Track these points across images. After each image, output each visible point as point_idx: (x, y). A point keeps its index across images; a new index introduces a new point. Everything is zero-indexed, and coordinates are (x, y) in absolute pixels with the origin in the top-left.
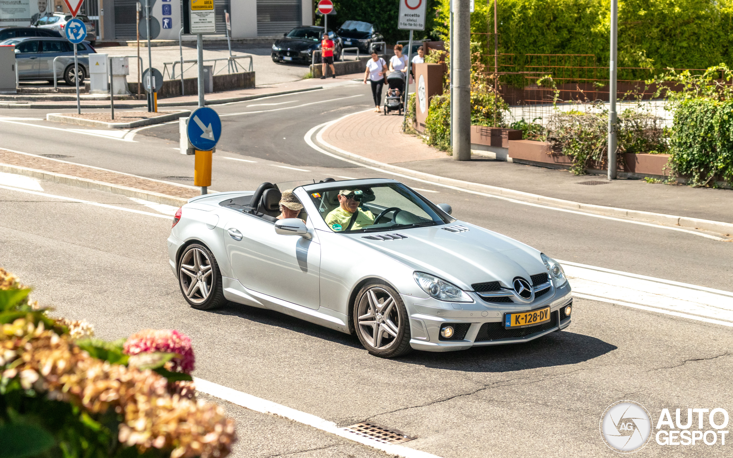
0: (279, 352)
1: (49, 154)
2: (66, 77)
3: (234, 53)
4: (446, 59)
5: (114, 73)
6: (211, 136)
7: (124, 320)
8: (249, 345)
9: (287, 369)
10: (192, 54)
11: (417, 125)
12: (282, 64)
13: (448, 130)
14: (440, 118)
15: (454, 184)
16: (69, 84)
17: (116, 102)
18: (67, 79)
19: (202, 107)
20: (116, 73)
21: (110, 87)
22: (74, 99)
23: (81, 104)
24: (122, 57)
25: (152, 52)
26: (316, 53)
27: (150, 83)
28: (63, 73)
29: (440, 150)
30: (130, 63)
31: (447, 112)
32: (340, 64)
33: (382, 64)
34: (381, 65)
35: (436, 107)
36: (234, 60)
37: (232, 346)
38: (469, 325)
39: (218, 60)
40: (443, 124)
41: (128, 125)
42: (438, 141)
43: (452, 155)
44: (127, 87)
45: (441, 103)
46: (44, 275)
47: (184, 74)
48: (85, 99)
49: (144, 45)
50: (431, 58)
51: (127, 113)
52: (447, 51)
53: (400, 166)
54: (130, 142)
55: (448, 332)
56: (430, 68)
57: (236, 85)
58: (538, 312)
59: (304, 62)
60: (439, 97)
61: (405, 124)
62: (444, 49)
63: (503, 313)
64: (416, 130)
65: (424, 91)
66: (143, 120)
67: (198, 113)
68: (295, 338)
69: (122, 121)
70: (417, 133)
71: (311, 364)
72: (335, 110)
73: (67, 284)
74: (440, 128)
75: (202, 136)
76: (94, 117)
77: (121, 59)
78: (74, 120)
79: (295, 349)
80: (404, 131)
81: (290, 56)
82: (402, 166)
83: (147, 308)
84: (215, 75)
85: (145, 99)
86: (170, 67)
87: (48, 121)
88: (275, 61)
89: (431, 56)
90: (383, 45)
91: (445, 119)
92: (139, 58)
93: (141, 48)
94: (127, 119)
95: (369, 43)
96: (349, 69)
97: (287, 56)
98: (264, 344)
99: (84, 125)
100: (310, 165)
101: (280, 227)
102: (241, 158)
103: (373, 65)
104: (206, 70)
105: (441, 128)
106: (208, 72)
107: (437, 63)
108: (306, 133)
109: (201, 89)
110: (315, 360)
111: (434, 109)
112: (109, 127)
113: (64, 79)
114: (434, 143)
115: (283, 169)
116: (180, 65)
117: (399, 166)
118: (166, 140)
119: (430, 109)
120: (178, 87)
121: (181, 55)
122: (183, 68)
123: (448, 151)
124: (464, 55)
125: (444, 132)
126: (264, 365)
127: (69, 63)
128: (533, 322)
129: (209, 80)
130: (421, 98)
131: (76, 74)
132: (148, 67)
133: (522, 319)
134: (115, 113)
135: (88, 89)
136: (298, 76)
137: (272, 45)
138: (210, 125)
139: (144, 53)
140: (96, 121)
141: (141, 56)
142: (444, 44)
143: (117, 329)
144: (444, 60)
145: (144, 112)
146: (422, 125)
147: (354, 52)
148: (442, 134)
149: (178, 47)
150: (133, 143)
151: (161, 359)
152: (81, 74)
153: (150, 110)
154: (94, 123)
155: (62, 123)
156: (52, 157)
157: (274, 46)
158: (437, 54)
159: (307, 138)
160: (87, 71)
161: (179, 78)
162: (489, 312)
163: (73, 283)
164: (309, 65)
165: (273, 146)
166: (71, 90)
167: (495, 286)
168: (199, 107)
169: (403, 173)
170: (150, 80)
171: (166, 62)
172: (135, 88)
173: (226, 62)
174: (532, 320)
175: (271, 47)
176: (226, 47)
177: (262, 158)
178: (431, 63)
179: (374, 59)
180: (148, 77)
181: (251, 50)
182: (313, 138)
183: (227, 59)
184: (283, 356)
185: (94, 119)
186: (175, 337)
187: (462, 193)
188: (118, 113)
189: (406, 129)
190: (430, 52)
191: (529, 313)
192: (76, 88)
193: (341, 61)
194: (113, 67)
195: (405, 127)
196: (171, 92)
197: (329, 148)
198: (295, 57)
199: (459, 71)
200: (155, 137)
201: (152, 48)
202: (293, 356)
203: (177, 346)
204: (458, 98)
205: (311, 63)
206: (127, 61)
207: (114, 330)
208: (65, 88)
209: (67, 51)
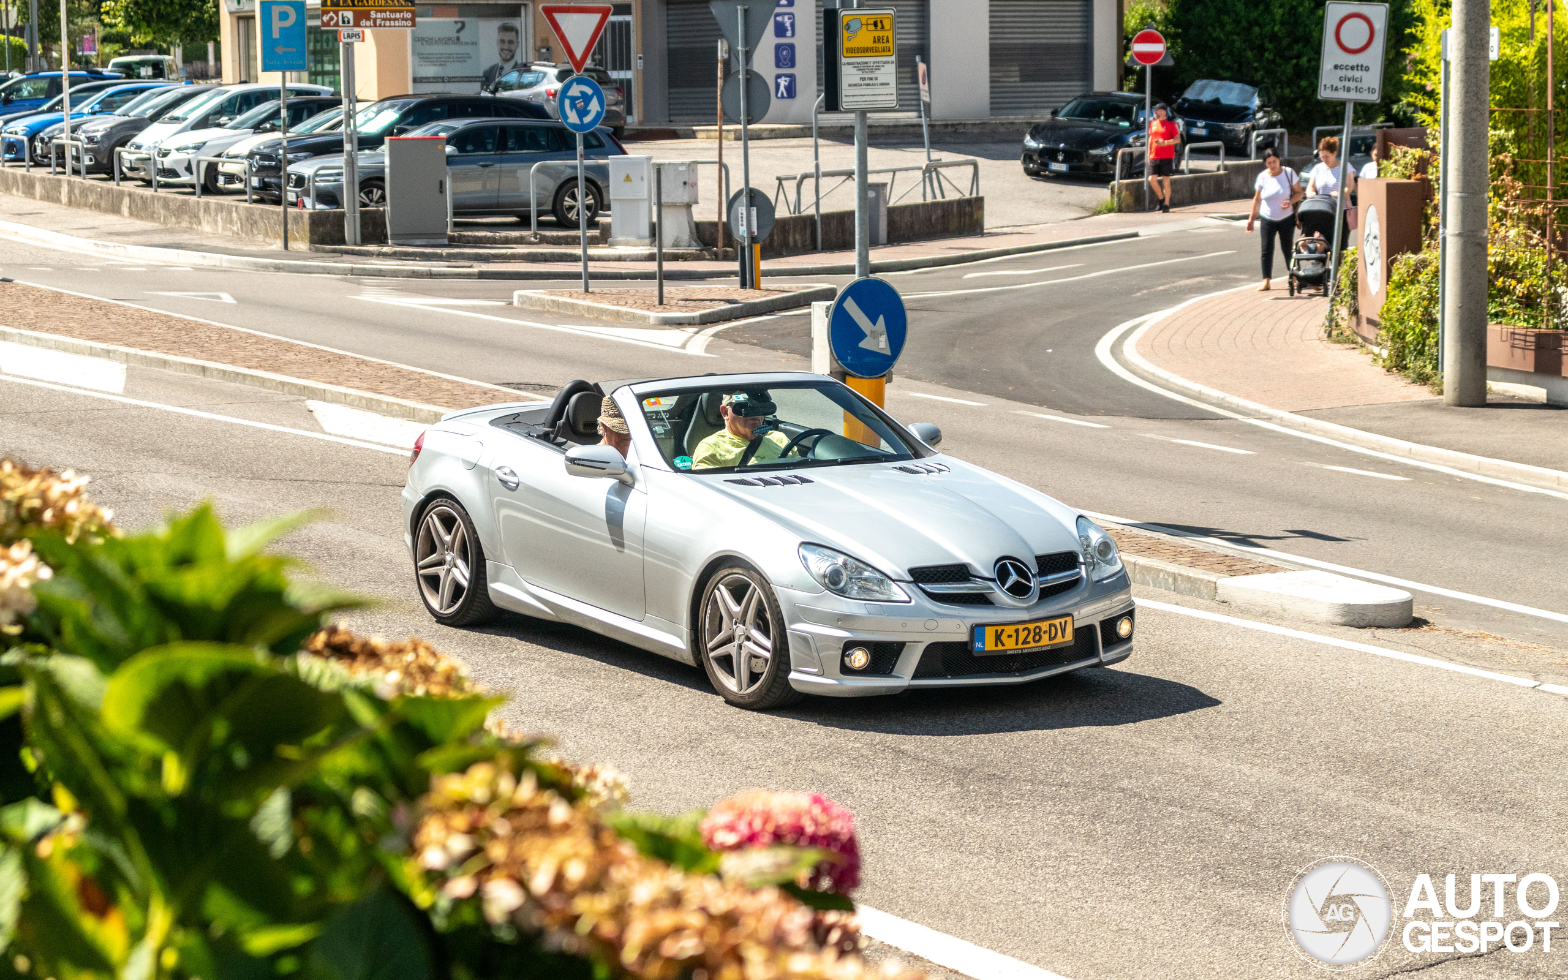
0: (1032, 843)
1: (519, 381)
2: (558, 207)
3: (936, 155)
4: (1430, 170)
5: (664, 199)
6: (882, 344)
7: (680, 762)
8: (963, 827)
9: (1051, 885)
10: (844, 156)
11: (1358, 323)
12: (1047, 179)
13: (1432, 334)
14: (1415, 307)
15: (1445, 462)
16: (564, 223)
17: (668, 266)
18: (560, 213)
19: (864, 278)
20: (670, 201)
21: (655, 232)
22: (575, 258)
23: (590, 270)
24: (682, 164)
25: (750, 152)
26: (1123, 154)
27: (745, 223)
28: (551, 199)
29: (1414, 382)
30: (699, 177)
31: (1430, 292)
32: (1181, 179)
33: (1290, 181)
34: (1287, 184)
35: (1405, 282)
36: (935, 170)
37: (926, 829)
38: (901, 645)
39: (900, 170)
40: (1421, 321)
41: (693, 318)
42: (1409, 361)
43: (1441, 393)
44: (694, 231)
45: (1417, 271)
46: (503, 656)
47: (821, 202)
48: (600, 259)
49: (732, 135)
50: (1394, 167)
51: (694, 291)
52: (1433, 150)
53: (1318, 419)
54: (698, 357)
55: (859, 658)
56: (1391, 188)
57: (939, 227)
58: (1045, 625)
59: (1097, 175)
60: (1412, 258)
61: (1331, 320)
62: (1426, 147)
63: (969, 626)
64: (1358, 334)
65: (1377, 242)
66: (728, 306)
67: (854, 291)
68: (1070, 813)
69: (681, 308)
70: (1360, 340)
71: (1107, 873)
72: (1167, 286)
73: (553, 678)
74: (1413, 329)
75: (863, 345)
76: (619, 299)
77: (681, 168)
78: (573, 306)
79: (1071, 839)
80: (1330, 335)
81: (1063, 162)
82: (1323, 418)
83: (732, 736)
84: (891, 204)
85: (734, 259)
86: (790, 187)
87: (516, 308)
88: (1029, 172)
89: (1395, 162)
90: (1282, 135)
91: (1426, 308)
92: (722, 165)
93: (725, 143)
94: (694, 303)
95: (1248, 132)
96: (1200, 190)
97: (1057, 161)
98: (998, 825)
99: (598, 317)
100: (1109, 412)
101: (573, 461)
102: (949, 396)
103: (1268, 183)
104: (871, 194)
105: (1417, 331)
106: (877, 198)
107: (1409, 177)
108: (1099, 338)
109: (860, 239)
110: (1115, 865)
111: (1400, 286)
112: (652, 321)
113: (553, 212)
114: (1398, 364)
115: (1047, 421)
116: (813, 181)
117: (1317, 417)
118: (780, 353)
119: (1392, 285)
120: (808, 232)
121: (817, 158)
122: (821, 189)
123: (1433, 384)
124: (1474, 161)
125: (1424, 340)
126: (997, 874)
127: (564, 177)
128: (1032, 644)
129: (878, 216)
130: (1369, 261)
131: (581, 200)
132: (742, 186)
133: (1010, 636)
134: (666, 289)
135: (605, 236)
136: (1083, 208)
137: (1024, 136)
138: (881, 318)
139: (733, 156)
140: (624, 309)
141: (725, 160)
142: (1426, 134)
143: (665, 782)
144: (1425, 172)
145: (730, 290)
146: (1370, 322)
147: (1213, 152)
148: (1418, 344)
149: (810, 141)
150: (704, 358)
151: (794, 862)
152: (590, 201)
153: (743, 285)
154: (618, 312)
155: (548, 312)
156: (525, 390)
157: (1028, 138)
158: (1409, 157)
159: (1102, 351)
160: (605, 194)
161: (812, 211)
162: (941, 621)
163: (567, 675)
164: (1108, 182)
165: (1023, 367)
166: (567, 237)
167: (960, 572)
168: (856, 277)
169: (1325, 433)
170: (745, 216)
171: (781, 174)
172: (712, 233)
173: (919, 174)
174: (1030, 638)
175: (1021, 141)
176: (917, 140)
177: (998, 395)
178: (1395, 179)
179: (1273, 169)
180: (742, 210)
181: (974, 148)
182: (1116, 350)
183: (920, 168)
184: (1042, 853)
185: (618, 304)
186: (817, 810)
187: (1464, 481)
188: (673, 289)
189: (1332, 330)
190: (1392, 152)
191: (1024, 626)
192: (579, 233)
193: (1182, 172)
194: (663, 184)
195: (1330, 326)
196: (791, 244)
197: (1153, 375)
198: (1075, 164)
199: (1461, 198)
200: (754, 344)
201: (751, 143)
202: (1065, 856)
203: (822, 831)
204: (1459, 261)
205: (1113, 178)
206: (694, 171)
207: (658, 785)
208: (555, 233)
209: (560, 150)
